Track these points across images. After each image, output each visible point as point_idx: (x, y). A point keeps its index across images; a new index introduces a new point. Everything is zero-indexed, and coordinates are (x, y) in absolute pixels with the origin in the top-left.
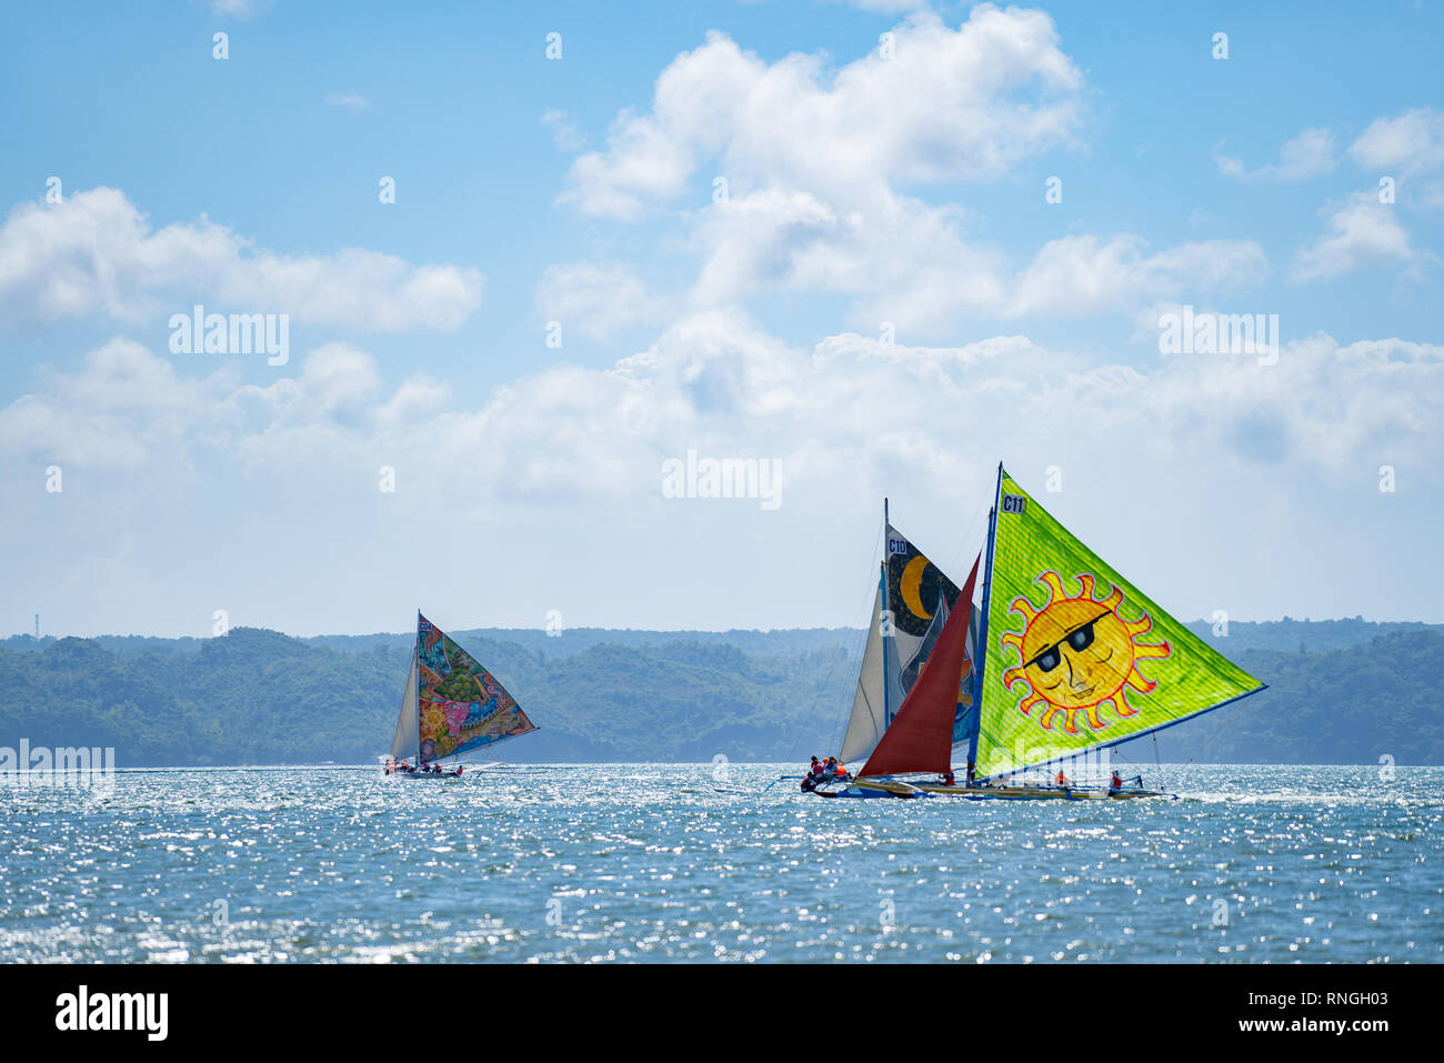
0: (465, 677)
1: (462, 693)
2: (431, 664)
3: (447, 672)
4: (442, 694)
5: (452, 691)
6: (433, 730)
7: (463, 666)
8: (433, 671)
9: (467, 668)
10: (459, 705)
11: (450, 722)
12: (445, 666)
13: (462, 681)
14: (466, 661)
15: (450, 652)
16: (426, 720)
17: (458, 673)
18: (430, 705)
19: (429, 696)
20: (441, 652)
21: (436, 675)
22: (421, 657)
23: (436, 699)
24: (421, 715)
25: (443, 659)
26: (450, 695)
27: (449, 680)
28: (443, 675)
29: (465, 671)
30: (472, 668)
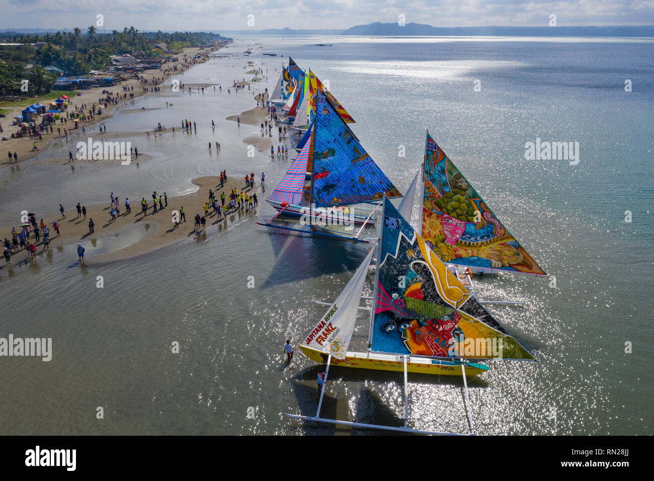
0: (462, 198)
1: (458, 211)
2: (433, 180)
3: (447, 190)
4: (440, 207)
5: (449, 207)
6: (433, 235)
7: (460, 188)
8: (435, 187)
9: (465, 190)
10: (454, 221)
11: (446, 233)
12: (445, 184)
13: (458, 201)
14: (464, 185)
15: (451, 173)
16: (427, 226)
17: (456, 193)
18: (431, 214)
19: (430, 206)
20: (443, 171)
21: (437, 190)
22: (426, 172)
23: (436, 210)
24: (424, 220)
25: (444, 178)
26: (447, 210)
27: (447, 197)
28: (443, 193)
29: (463, 192)
30: (469, 192)
